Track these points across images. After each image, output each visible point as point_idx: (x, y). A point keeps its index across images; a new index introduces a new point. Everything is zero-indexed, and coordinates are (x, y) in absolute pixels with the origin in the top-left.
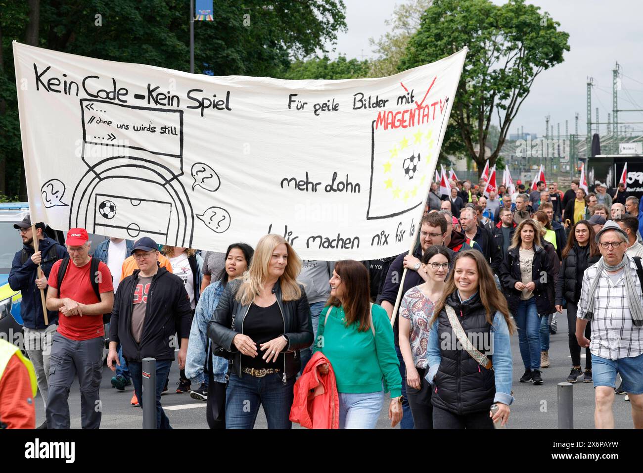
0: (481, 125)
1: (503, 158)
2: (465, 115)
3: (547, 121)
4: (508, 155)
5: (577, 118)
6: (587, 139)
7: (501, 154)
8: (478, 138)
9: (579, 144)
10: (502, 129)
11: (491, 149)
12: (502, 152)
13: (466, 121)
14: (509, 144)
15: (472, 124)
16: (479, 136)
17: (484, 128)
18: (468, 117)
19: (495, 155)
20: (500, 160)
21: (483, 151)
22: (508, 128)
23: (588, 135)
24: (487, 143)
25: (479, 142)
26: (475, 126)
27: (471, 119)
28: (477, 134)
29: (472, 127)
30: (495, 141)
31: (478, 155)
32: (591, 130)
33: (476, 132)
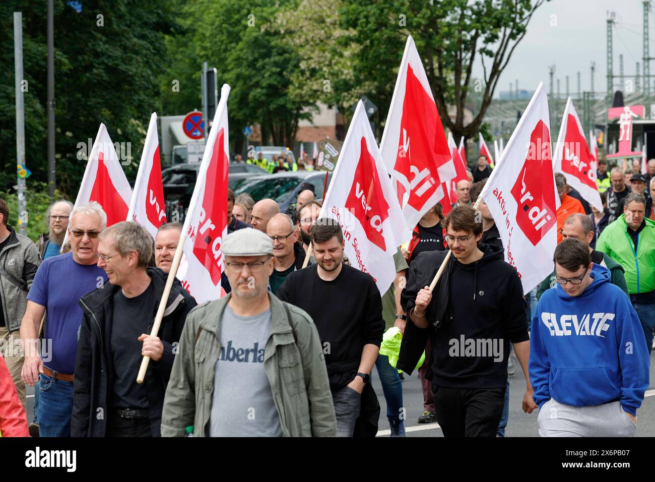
0: (458, 79)
1: (489, 125)
2: (436, 65)
3: (552, 74)
4: (497, 121)
5: (593, 68)
6: (607, 98)
7: (486, 119)
8: (454, 96)
9: (596, 106)
10: (488, 84)
11: (473, 114)
12: (488, 116)
13: (437, 73)
14: (498, 106)
15: (446, 78)
16: (456, 94)
17: (463, 82)
18: (440, 68)
19: (478, 120)
20: (485, 127)
21: (460, 116)
22: (496, 83)
23: (608, 93)
24: (466, 104)
25: (455, 102)
26: (450, 80)
27: (444, 71)
28: (453, 91)
29: (446, 82)
30: (479, 101)
31: (453, 121)
32: (612, 86)
33: (452, 88)
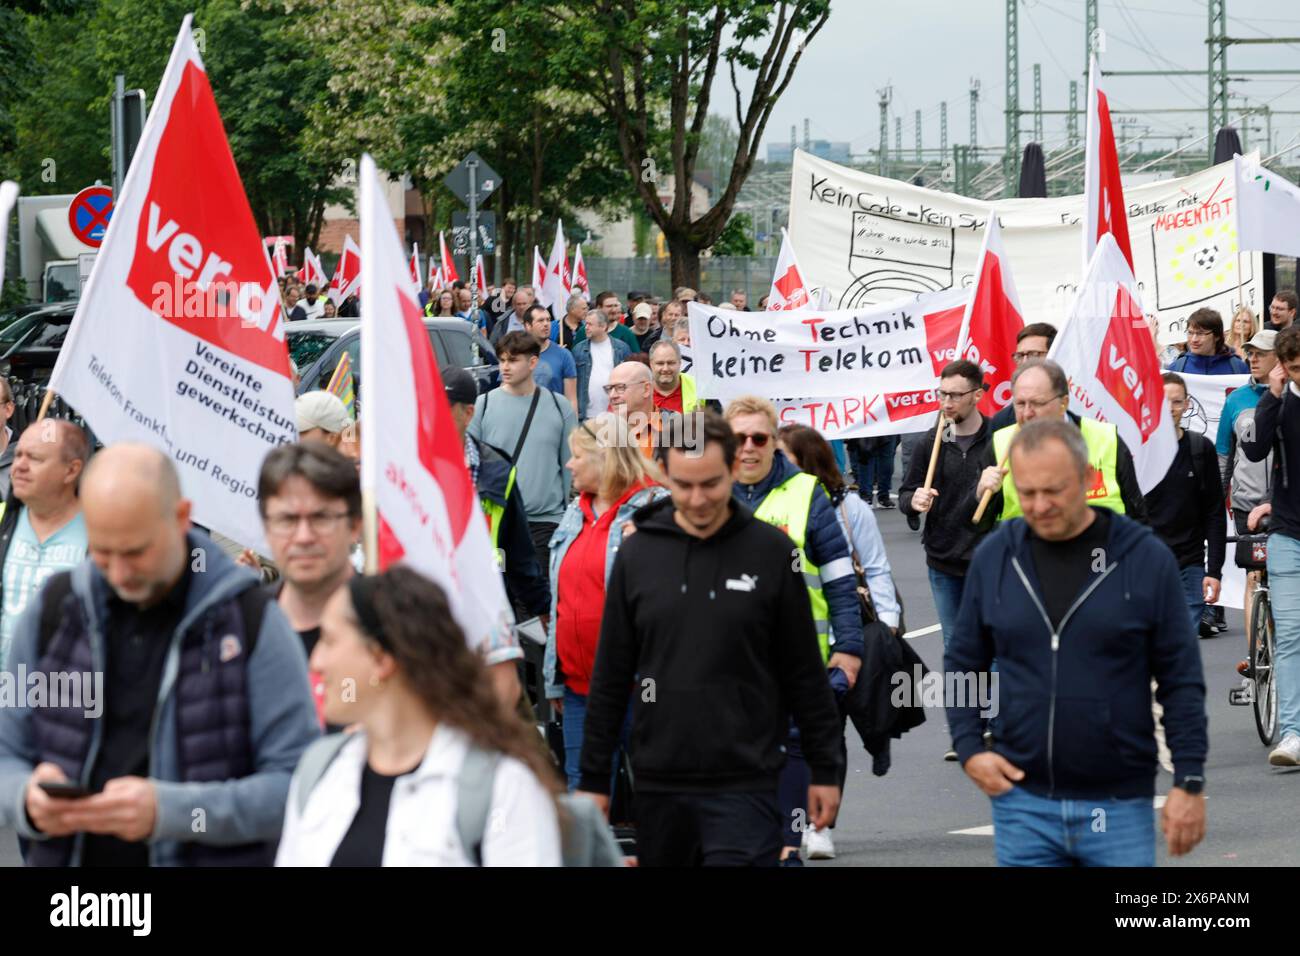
0: (678, 115)
1: (747, 220)
2: (630, 85)
3: (884, 105)
4: (763, 210)
5: (974, 94)
6: (1005, 160)
7: (739, 206)
8: (669, 155)
9: (982, 177)
10: (745, 129)
11: (710, 191)
12: (745, 199)
13: (631, 101)
14: (765, 176)
15: (652, 113)
16: (674, 148)
17: (689, 124)
18: (640, 92)
19: (722, 208)
20: (738, 223)
21: (684, 197)
22: (762, 126)
23: (1007, 147)
24: (696, 172)
25: (672, 166)
26: (662, 119)
27: (648, 98)
28: (668, 142)
29: (652, 122)
30: (723, 165)
31: (669, 209)
32: (1017, 133)
33: (665, 136)
